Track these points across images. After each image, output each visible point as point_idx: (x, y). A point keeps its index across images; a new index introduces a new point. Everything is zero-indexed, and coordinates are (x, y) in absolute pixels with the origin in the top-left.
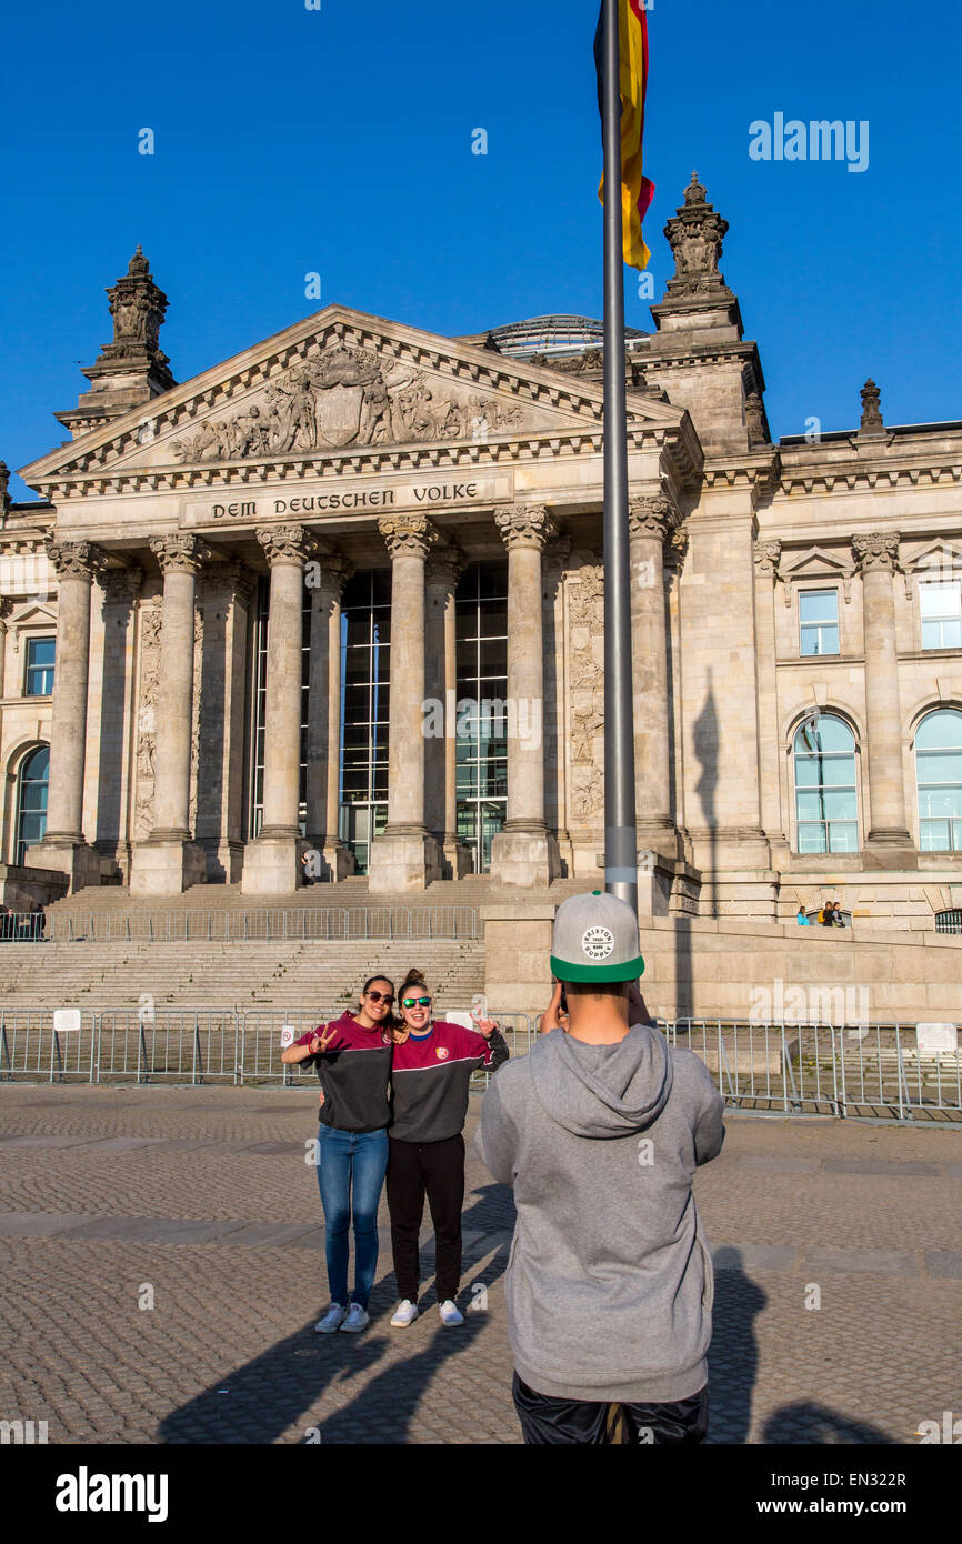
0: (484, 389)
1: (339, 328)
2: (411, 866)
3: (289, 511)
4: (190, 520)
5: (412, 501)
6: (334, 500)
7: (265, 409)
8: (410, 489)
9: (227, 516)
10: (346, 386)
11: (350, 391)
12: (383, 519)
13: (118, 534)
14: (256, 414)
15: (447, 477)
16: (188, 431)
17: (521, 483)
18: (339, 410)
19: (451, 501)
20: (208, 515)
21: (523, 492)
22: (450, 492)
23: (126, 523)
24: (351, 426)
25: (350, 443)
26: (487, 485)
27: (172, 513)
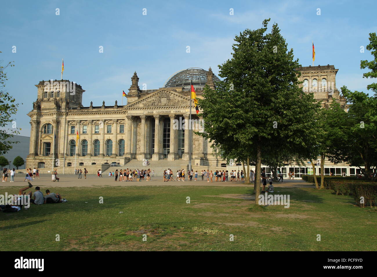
0: (182, 99)
1: (164, 90)
2: (173, 158)
3: (157, 113)
4: (145, 114)
5: (173, 113)
6: (163, 112)
8: (173, 111)
9: (150, 113)
11: (165, 98)
12: (169, 115)
13: (135, 115)
14: (153, 100)
15: (178, 110)
16: (145, 102)
18: (164, 101)
19: (178, 113)
20: (147, 113)
21: (187, 112)
23: (137, 114)
24: (165, 103)
25: (165, 105)
26: (182, 111)
27: (143, 113)
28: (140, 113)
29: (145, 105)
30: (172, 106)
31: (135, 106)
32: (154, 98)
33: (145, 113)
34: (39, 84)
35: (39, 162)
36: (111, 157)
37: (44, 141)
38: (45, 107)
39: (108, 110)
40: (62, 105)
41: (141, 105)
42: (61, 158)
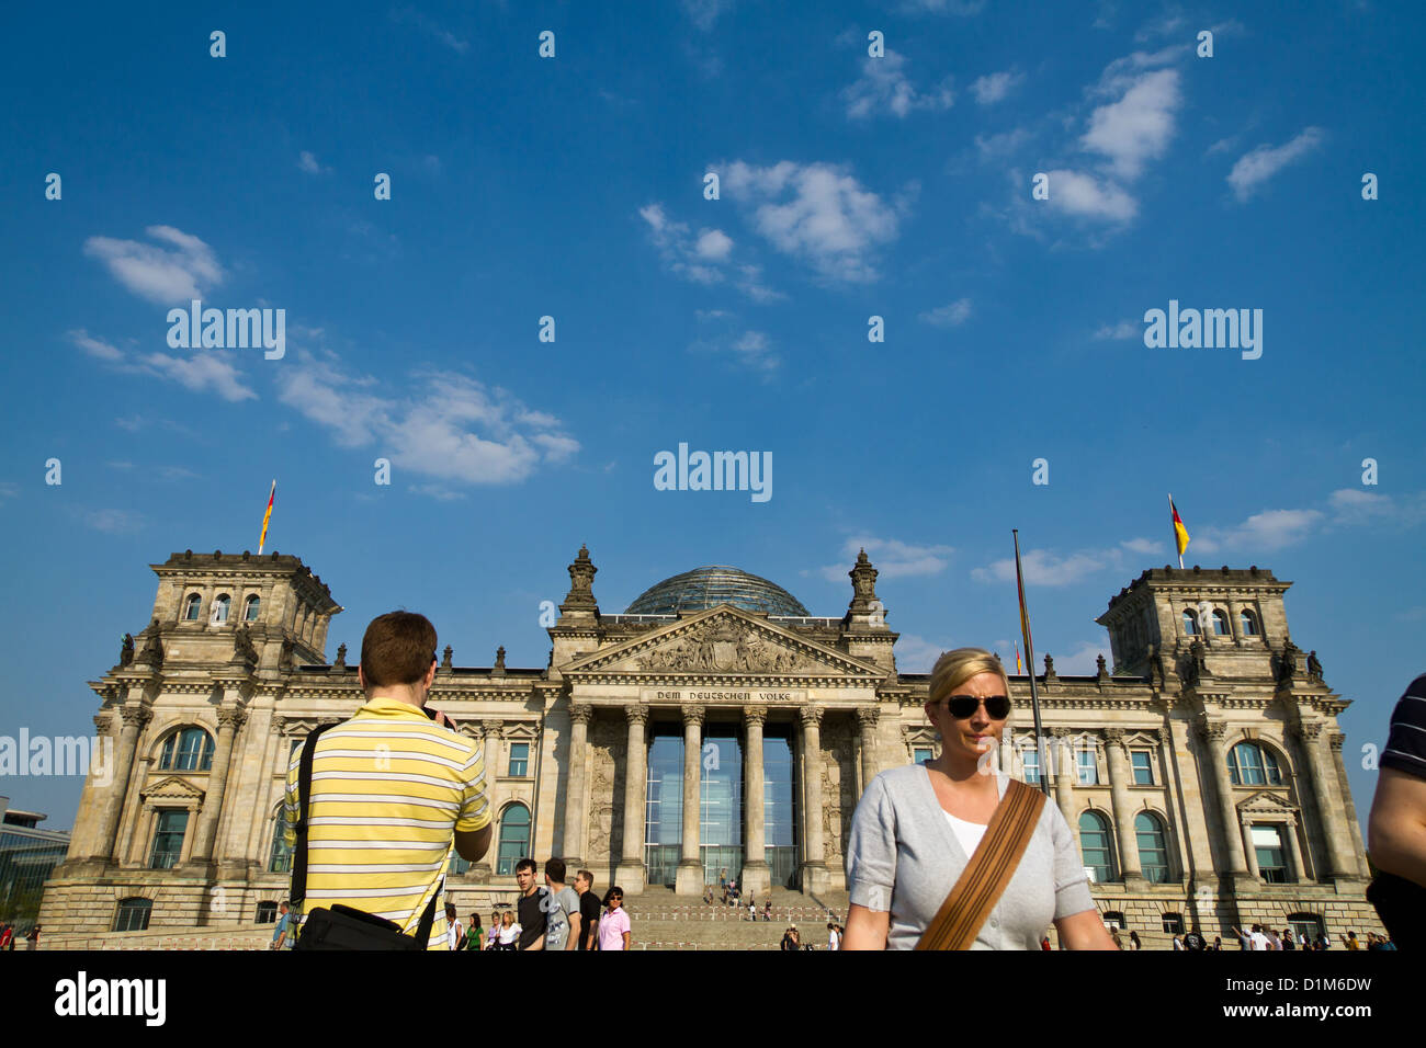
1: (725, 614)
3: (696, 699)
5: (758, 699)
6: (721, 695)
7: (685, 647)
8: (758, 693)
9: (665, 698)
10: (728, 641)
11: (730, 643)
12: (746, 707)
13: (607, 702)
14: (681, 650)
15: (777, 691)
16: (645, 654)
17: (811, 697)
18: (724, 653)
19: (778, 702)
20: (654, 696)
21: (813, 700)
22: (778, 697)
23: (612, 697)
24: (730, 661)
25: (729, 670)
26: (795, 696)
27: (637, 695)
28: (625, 698)
29: (647, 665)
30: (756, 673)
31: (606, 667)
32: (680, 642)
33: (645, 698)
34: (169, 563)
35: (126, 895)
36: (468, 878)
37: (157, 799)
38: (187, 657)
39: (465, 681)
40: (262, 650)
41: (630, 665)
42: (233, 879)
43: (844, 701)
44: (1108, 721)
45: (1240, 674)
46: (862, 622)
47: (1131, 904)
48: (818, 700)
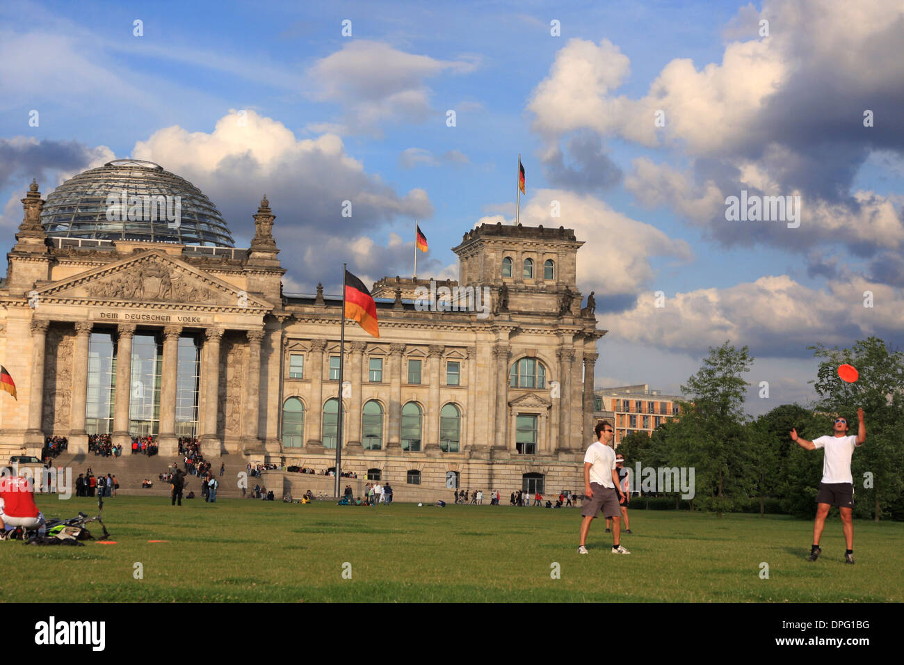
0: (205, 285)
1: (155, 256)
2: (174, 448)
3: (131, 319)
4: (91, 317)
5: (177, 321)
6: (148, 316)
7: (123, 279)
8: (176, 317)
9: (106, 317)
10: (156, 276)
11: (157, 279)
12: (166, 326)
13: (61, 319)
14: (120, 281)
15: (191, 314)
16: (92, 284)
17: (216, 320)
18: (153, 285)
19: (191, 323)
20: (99, 316)
21: (217, 323)
22: (191, 320)
23: (65, 315)
24: (156, 292)
25: (156, 299)
26: (206, 319)
27: (86, 314)
28: (76, 316)
29: (93, 293)
30: (177, 302)
31: (63, 292)
32: (119, 275)
41: (80, 292)
43: (240, 324)
44: (434, 340)
45: (532, 310)
46: (259, 258)
47: (427, 465)
48: (221, 323)
